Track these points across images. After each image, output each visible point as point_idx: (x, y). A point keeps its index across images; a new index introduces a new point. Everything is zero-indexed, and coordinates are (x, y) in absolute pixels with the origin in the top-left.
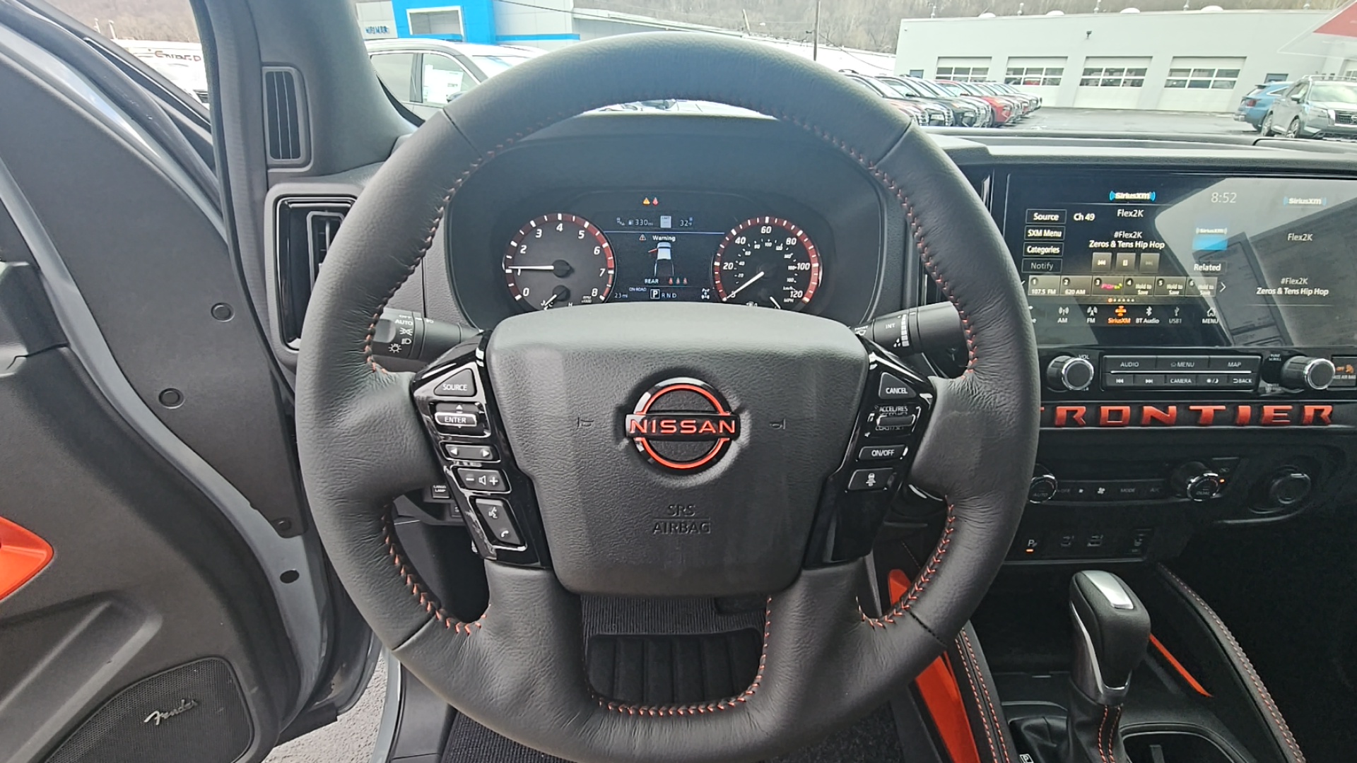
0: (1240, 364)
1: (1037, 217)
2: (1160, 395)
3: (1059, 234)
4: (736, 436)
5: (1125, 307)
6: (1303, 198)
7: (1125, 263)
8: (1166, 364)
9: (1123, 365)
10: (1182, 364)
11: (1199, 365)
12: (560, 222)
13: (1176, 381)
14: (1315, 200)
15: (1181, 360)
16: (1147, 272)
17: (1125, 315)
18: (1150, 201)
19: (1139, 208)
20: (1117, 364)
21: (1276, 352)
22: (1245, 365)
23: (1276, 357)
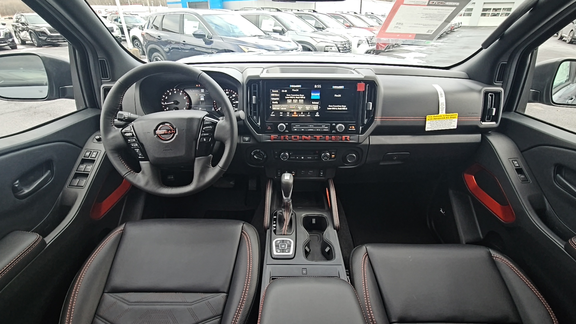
1: (273, 91)
2: (307, 133)
3: (278, 95)
4: (176, 133)
5: (296, 112)
6: (337, 86)
7: (295, 102)
8: (306, 126)
11: (315, 126)
12: (175, 91)
13: (309, 130)
14: (341, 87)
15: (310, 125)
16: (301, 104)
17: (296, 114)
18: (300, 87)
19: (297, 89)
20: (295, 126)
21: (334, 123)
22: (326, 126)
23: (334, 124)
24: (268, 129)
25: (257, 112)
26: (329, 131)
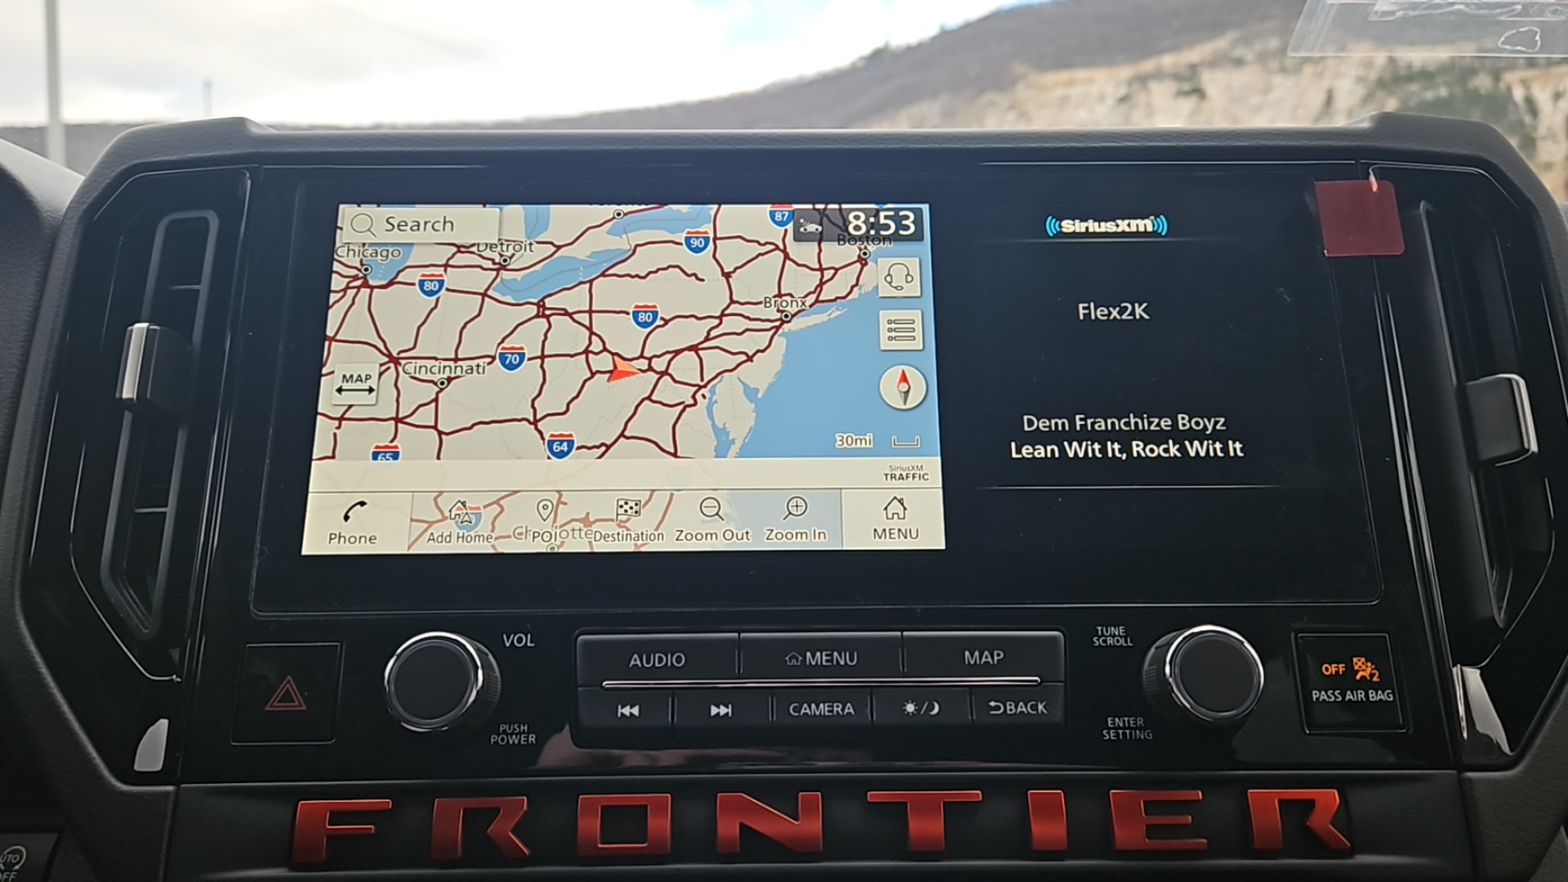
0: (998, 656)
2: (771, 752)
6: (1099, 220)
8: (768, 659)
9: (635, 660)
10: (821, 658)
11: (873, 657)
13: (805, 709)
14: (1134, 223)
15: (815, 646)
20: (616, 660)
21: (1111, 617)
22: (1016, 657)
23: (1114, 636)
24: (274, 705)
25: (170, 510)
26: (1058, 715)
